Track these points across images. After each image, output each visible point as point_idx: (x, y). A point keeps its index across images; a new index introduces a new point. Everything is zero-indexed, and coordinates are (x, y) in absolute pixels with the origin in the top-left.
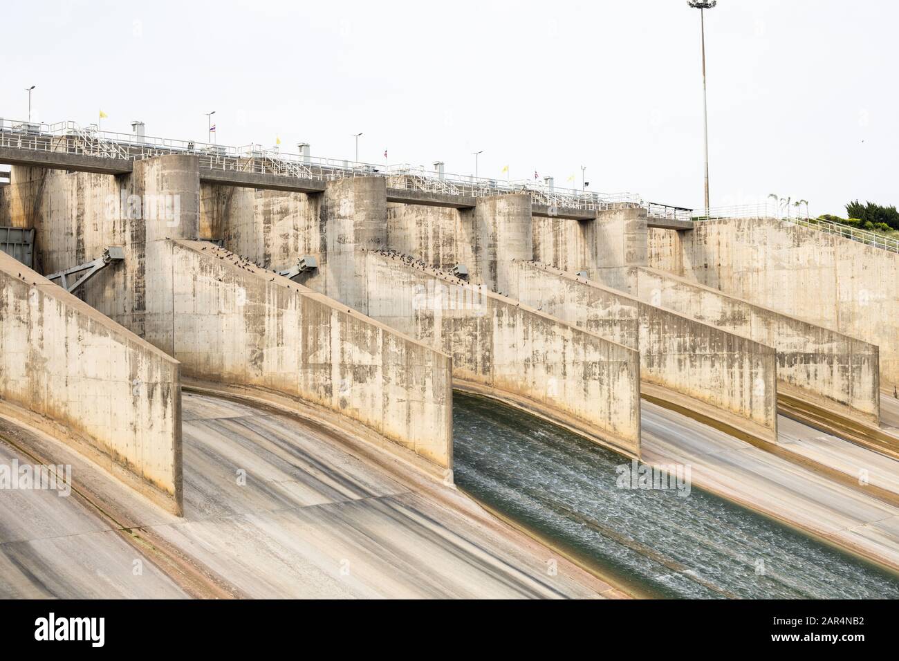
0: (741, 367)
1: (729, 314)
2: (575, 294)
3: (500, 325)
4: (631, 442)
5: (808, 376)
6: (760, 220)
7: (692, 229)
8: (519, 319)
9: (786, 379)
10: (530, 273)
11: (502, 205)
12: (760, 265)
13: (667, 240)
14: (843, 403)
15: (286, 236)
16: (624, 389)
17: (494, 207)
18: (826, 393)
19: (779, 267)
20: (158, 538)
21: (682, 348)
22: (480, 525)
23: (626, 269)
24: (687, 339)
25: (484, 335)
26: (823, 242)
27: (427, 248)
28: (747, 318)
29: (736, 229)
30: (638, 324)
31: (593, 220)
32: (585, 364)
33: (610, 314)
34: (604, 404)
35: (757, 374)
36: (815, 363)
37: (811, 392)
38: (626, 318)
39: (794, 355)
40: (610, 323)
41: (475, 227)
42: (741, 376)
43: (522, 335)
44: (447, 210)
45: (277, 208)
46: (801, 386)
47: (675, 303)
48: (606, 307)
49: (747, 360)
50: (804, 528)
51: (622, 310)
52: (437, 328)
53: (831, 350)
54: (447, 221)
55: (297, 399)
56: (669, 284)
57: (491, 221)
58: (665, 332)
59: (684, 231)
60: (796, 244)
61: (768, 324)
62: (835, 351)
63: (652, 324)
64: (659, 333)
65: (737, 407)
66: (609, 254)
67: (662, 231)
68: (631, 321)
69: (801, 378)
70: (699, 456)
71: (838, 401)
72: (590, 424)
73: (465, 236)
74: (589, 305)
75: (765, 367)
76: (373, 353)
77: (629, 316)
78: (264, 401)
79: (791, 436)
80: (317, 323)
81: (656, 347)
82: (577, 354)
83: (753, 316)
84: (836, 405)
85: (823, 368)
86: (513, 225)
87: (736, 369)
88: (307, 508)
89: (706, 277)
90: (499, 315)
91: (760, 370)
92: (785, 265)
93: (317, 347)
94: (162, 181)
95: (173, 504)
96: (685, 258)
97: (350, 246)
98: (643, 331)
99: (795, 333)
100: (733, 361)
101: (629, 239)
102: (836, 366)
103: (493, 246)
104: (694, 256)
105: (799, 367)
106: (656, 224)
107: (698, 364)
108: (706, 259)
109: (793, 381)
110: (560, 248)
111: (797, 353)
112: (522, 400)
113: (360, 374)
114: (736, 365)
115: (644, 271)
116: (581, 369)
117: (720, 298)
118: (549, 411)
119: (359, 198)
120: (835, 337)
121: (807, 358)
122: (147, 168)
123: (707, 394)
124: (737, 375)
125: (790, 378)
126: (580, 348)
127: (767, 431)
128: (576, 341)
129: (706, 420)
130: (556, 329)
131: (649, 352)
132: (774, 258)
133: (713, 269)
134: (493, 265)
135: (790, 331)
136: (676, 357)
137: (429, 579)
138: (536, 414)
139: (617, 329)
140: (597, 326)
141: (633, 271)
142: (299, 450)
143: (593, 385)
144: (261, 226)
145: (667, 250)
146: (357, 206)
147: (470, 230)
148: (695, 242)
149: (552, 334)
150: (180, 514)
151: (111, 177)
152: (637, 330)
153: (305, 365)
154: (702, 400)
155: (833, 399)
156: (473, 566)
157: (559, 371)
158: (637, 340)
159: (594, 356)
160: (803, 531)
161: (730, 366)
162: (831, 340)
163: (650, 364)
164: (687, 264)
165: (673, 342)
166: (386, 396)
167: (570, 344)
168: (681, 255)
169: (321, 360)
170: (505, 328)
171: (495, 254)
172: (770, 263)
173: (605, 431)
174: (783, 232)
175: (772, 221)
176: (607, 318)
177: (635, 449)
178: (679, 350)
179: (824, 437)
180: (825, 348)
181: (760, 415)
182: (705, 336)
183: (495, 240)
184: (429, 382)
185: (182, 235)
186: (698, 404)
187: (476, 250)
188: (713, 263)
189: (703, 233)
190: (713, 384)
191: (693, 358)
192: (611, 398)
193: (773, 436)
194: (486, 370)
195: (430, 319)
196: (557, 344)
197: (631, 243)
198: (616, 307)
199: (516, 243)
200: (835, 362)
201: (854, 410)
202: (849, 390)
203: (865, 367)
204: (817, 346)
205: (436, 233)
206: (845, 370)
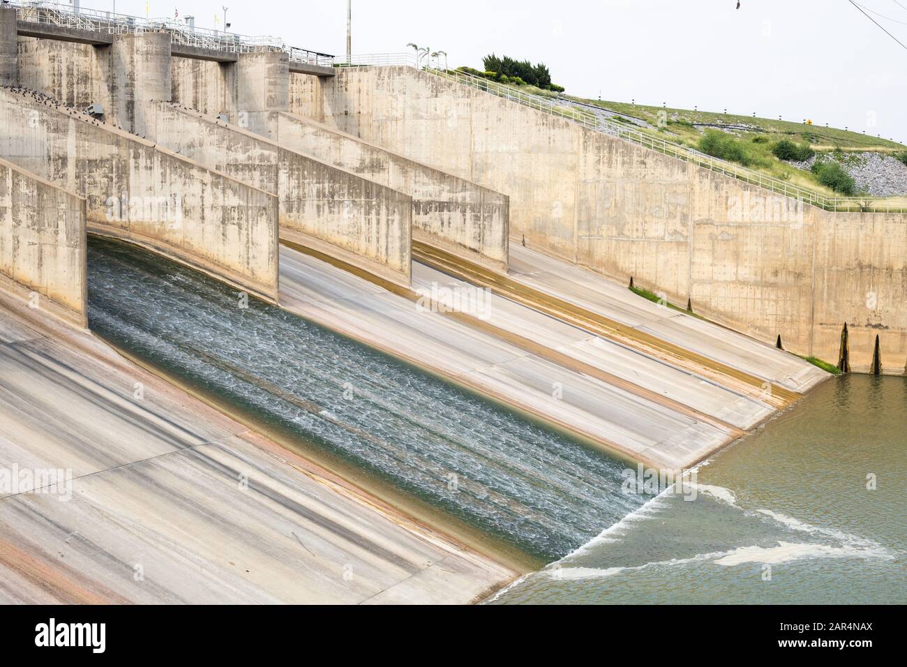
0: (378, 214)
1: (367, 161)
2: (215, 137)
3: (137, 168)
4: (269, 286)
5: (442, 223)
6: (401, 69)
7: (334, 76)
8: (157, 161)
9: (421, 226)
10: (169, 115)
11: (140, 43)
12: (399, 114)
13: (308, 85)
14: (475, 251)
16: (263, 234)
17: (131, 45)
18: (458, 240)
19: (417, 116)
21: (320, 194)
22: (115, 370)
23: (266, 114)
24: (326, 185)
25: (120, 177)
26: (460, 93)
27: (60, 86)
28: (385, 166)
29: (376, 77)
30: (277, 170)
31: (234, 62)
32: (224, 208)
33: (249, 158)
34: (243, 250)
35: (393, 221)
36: (449, 211)
37: (444, 239)
38: (266, 163)
39: (429, 203)
40: (250, 168)
41: (111, 65)
42: (378, 223)
43: (160, 178)
44: (82, 45)
46: (435, 233)
47: (314, 149)
48: (246, 151)
49: (384, 207)
50: (436, 370)
51: (262, 155)
52: (71, 170)
53: (464, 198)
54: (82, 58)
56: (309, 130)
57: (128, 59)
58: (304, 178)
59: (325, 77)
60: (434, 94)
61: (405, 173)
62: (468, 200)
63: (291, 170)
64: (298, 179)
65: (373, 253)
66: (250, 97)
67: (304, 76)
68: (270, 166)
69: (435, 226)
70: (335, 300)
71: (470, 248)
72: (228, 268)
73: (101, 74)
74: (229, 148)
75: (402, 214)
77: (269, 161)
79: (424, 281)
81: (295, 192)
82: (216, 197)
83: (391, 164)
84: (468, 252)
85: (456, 216)
86: (152, 64)
87: (373, 216)
89: (346, 124)
90: (136, 157)
91: (397, 217)
92: (423, 114)
96: (326, 104)
98: (283, 176)
99: (431, 181)
100: (371, 208)
101: (270, 83)
102: (469, 214)
103: (130, 85)
104: (334, 103)
105: (434, 214)
106: (298, 68)
107: (336, 210)
108: (346, 106)
109: (428, 228)
110: (200, 90)
111: (432, 201)
112: (159, 244)
114: (374, 211)
115: (284, 116)
116: (220, 214)
117: (360, 145)
118: (187, 255)
120: (468, 186)
121: (442, 206)
123: (344, 240)
124: (374, 221)
125: (425, 225)
126: (219, 193)
127: (402, 277)
128: (215, 185)
129: (343, 265)
130: (194, 172)
131: (288, 197)
132: (413, 108)
133: (353, 117)
134: (131, 105)
135: (426, 180)
136: (315, 203)
137: (62, 425)
138: (174, 258)
139: (257, 174)
140: (237, 170)
141: (274, 115)
143: (232, 229)
145: (308, 96)
147: (106, 68)
148: (336, 89)
149: (191, 177)
152: (277, 175)
154: (340, 246)
155: (465, 246)
156: (109, 411)
157: (197, 215)
158: (277, 184)
159: (233, 200)
160: (434, 373)
161: (368, 213)
162: (464, 189)
163: (289, 210)
164: (328, 111)
165: (313, 188)
166: (17, 237)
167: (208, 188)
168: (322, 101)
170: (142, 171)
171: (132, 94)
172: (408, 112)
173: (243, 275)
174: (422, 82)
175: (411, 69)
176: (247, 163)
177: (273, 293)
178: (318, 196)
179: (455, 283)
180: (459, 196)
181: (395, 261)
182: (344, 183)
183: (132, 79)
184: (62, 224)
186: (336, 249)
187: (113, 89)
188: (353, 110)
189: (344, 80)
190: (351, 230)
191: (332, 204)
192: (249, 243)
193: (407, 281)
195: (64, 160)
196: (196, 188)
197: (272, 88)
198: (256, 152)
199: (154, 83)
200: (468, 211)
201: (483, 255)
202: (480, 238)
203: (496, 216)
204: (451, 195)
205: (70, 70)
206: (477, 218)
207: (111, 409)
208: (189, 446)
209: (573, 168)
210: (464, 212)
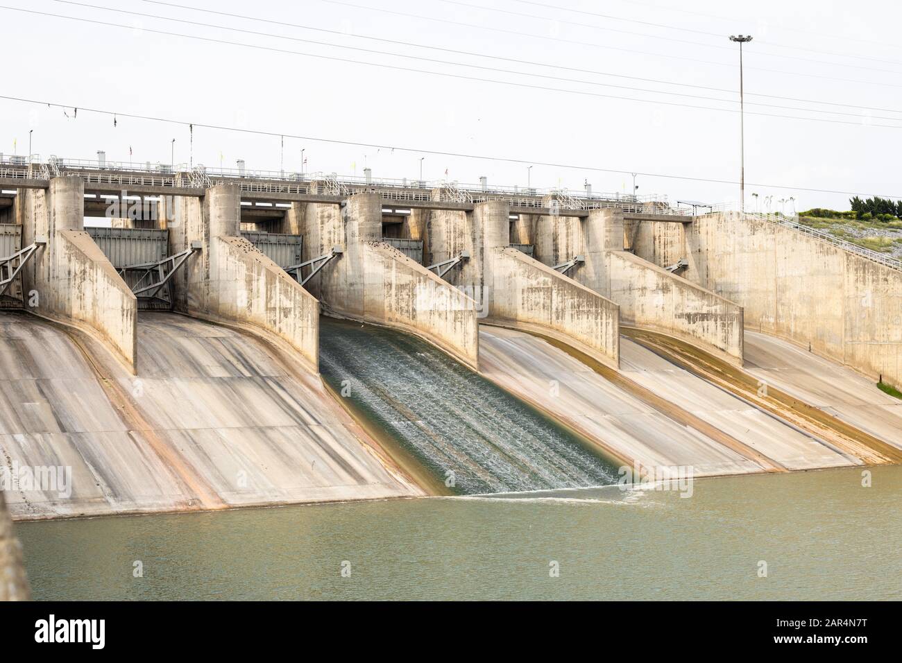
0: (601, 319)
1: (660, 285)
2: (522, 270)
5: (704, 330)
7: (691, 222)
9: (691, 333)
10: (499, 255)
11: (486, 208)
12: (731, 250)
14: (723, 350)
15: (330, 232)
17: (482, 210)
18: (713, 343)
19: (742, 251)
20: (117, 383)
21: (573, 306)
22: (311, 392)
23: (604, 253)
24: (576, 299)
25: (413, 295)
27: (450, 239)
28: (671, 288)
29: (717, 221)
30: (552, 290)
31: (587, 217)
32: (455, 312)
33: (538, 283)
34: (463, 338)
35: (609, 323)
36: (708, 320)
37: (705, 342)
38: (546, 286)
39: (696, 315)
40: (538, 290)
41: (473, 224)
42: (602, 325)
44: (460, 212)
45: (326, 214)
46: (699, 338)
48: (537, 278)
49: (604, 314)
51: (544, 281)
53: (716, 310)
54: (460, 220)
55: (264, 328)
56: (628, 263)
57: (481, 220)
58: (565, 296)
59: (687, 223)
60: (752, 232)
61: (682, 292)
62: (718, 312)
63: (558, 290)
64: (562, 296)
65: (599, 346)
66: (596, 242)
68: (548, 288)
69: (700, 332)
71: (720, 349)
73: (469, 231)
74: (528, 277)
75: (613, 318)
76: (290, 300)
77: (548, 285)
78: (251, 330)
79: (635, 364)
80: (271, 284)
81: (560, 306)
84: (719, 351)
85: (711, 324)
86: (492, 222)
87: (599, 320)
88: (213, 378)
89: (699, 260)
90: (419, 282)
91: (611, 320)
92: (747, 249)
93: (271, 298)
94: (216, 200)
95: (132, 369)
96: (687, 244)
97: (357, 239)
99: (697, 298)
100: (598, 314)
101: (607, 231)
102: (719, 322)
103: (482, 237)
104: (693, 242)
105: (699, 323)
106: (651, 218)
107: (580, 317)
108: (699, 245)
109: (695, 334)
110: (569, 238)
111: (698, 313)
112: (429, 336)
113: (286, 311)
114: (599, 317)
115: (614, 254)
116: (453, 315)
117: (656, 273)
118: (440, 342)
119: (361, 207)
120: (718, 301)
121: (704, 317)
122: (210, 193)
123: (584, 337)
124: (599, 324)
125: (694, 331)
129: (581, 356)
131: (557, 309)
132: (740, 244)
133: (703, 253)
134: (482, 251)
135: (693, 297)
136: (570, 312)
138: (434, 344)
139: (542, 293)
140: (532, 292)
141: (608, 254)
142: (240, 354)
143: (458, 324)
144: (320, 226)
145: (676, 239)
146: (360, 213)
147: (471, 226)
148: (693, 232)
150: (136, 374)
151: (198, 198)
152: (551, 294)
153: (267, 309)
155: (717, 347)
157: (443, 316)
158: (551, 301)
161: (596, 318)
163: (558, 318)
165: (569, 302)
166: (295, 324)
168: (685, 242)
169: (273, 306)
171: (483, 243)
172: (737, 247)
173: (463, 354)
174: (745, 224)
176: (537, 286)
177: (476, 365)
178: (572, 308)
179: (672, 369)
180: (713, 309)
181: (610, 352)
182: (584, 298)
183: (483, 233)
185: (226, 233)
186: (580, 344)
187: (474, 240)
188: (704, 249)
189: (698, 225)
190: (588, 331)
191: (578, 313)
192: (466, 333)
193: (616, 365)
194: (414, 317)
195: (391, 285)
197: (608, 234)
198: (542, 278)
199: (494, 235)
200: (719, 320)
201: (728, 354)
202: (726, 340)
203: (735, 322)
204: (708, 308)
205: (455, 228)
206: (724, 325)
207: (284, 407)
208: (306, 424)
209: (841, 287)
210: (716, 321)
